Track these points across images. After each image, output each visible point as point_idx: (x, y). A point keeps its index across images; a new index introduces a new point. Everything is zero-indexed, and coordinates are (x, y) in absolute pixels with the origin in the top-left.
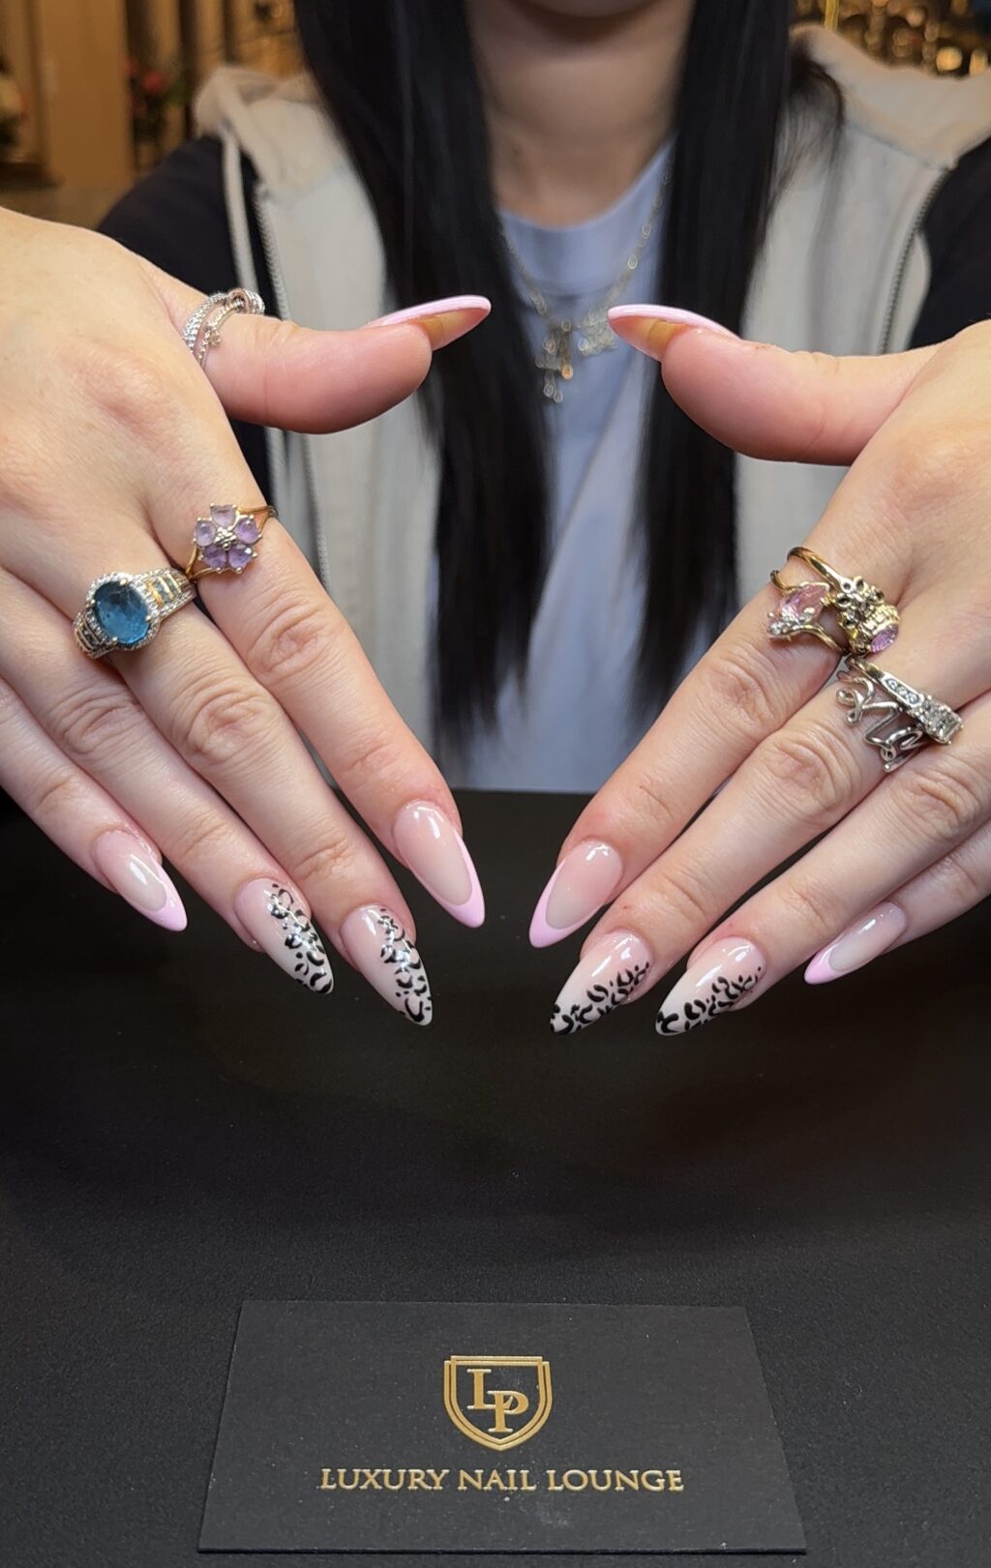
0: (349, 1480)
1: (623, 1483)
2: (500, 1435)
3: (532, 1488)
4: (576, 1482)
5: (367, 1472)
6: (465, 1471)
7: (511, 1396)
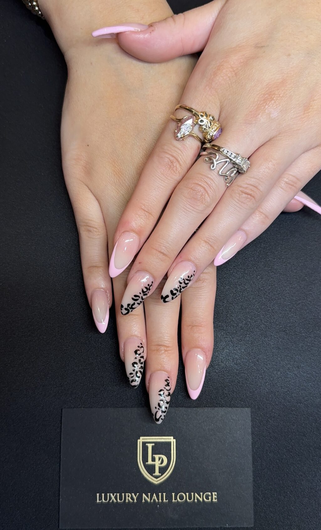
0: (106, 499)
1: (197, 499)
2: (157, 477)
3: (167, 501)
4: (181, 498)
5: (111, 494)
6: (145, 494)
7: (161, 457)
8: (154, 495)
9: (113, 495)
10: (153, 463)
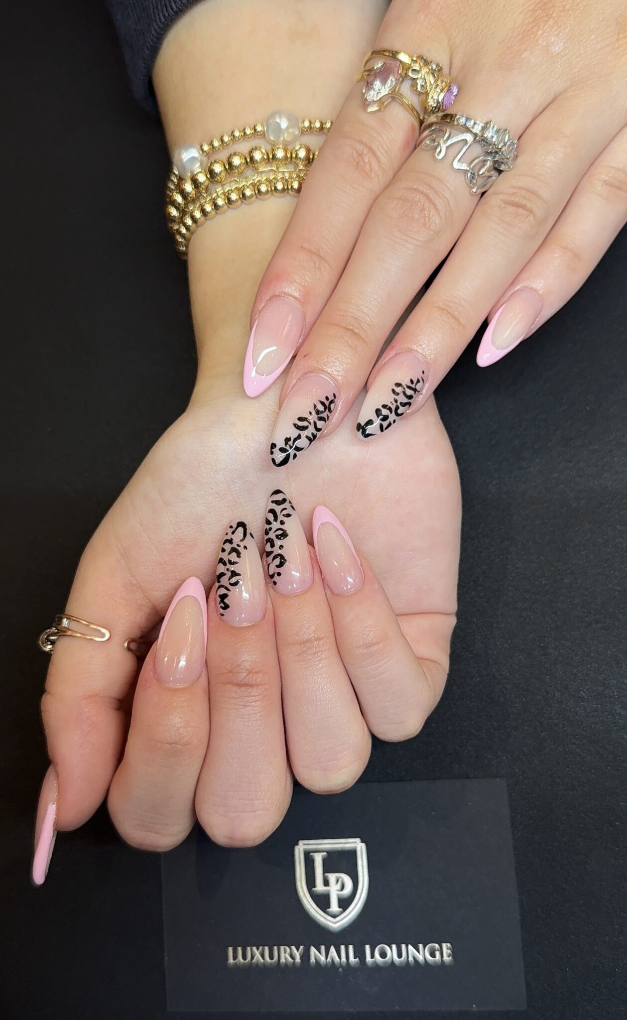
0: (244, 957)
1: (414, 956)
2: (334, 916)
4: (383, 955)
5: (254, 948)
6: (315, 947)
7: (340, 877)
8: (332, 949)
9: (258, 949)
10: (327, 888)
